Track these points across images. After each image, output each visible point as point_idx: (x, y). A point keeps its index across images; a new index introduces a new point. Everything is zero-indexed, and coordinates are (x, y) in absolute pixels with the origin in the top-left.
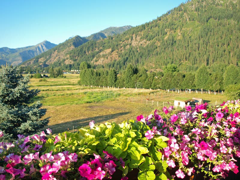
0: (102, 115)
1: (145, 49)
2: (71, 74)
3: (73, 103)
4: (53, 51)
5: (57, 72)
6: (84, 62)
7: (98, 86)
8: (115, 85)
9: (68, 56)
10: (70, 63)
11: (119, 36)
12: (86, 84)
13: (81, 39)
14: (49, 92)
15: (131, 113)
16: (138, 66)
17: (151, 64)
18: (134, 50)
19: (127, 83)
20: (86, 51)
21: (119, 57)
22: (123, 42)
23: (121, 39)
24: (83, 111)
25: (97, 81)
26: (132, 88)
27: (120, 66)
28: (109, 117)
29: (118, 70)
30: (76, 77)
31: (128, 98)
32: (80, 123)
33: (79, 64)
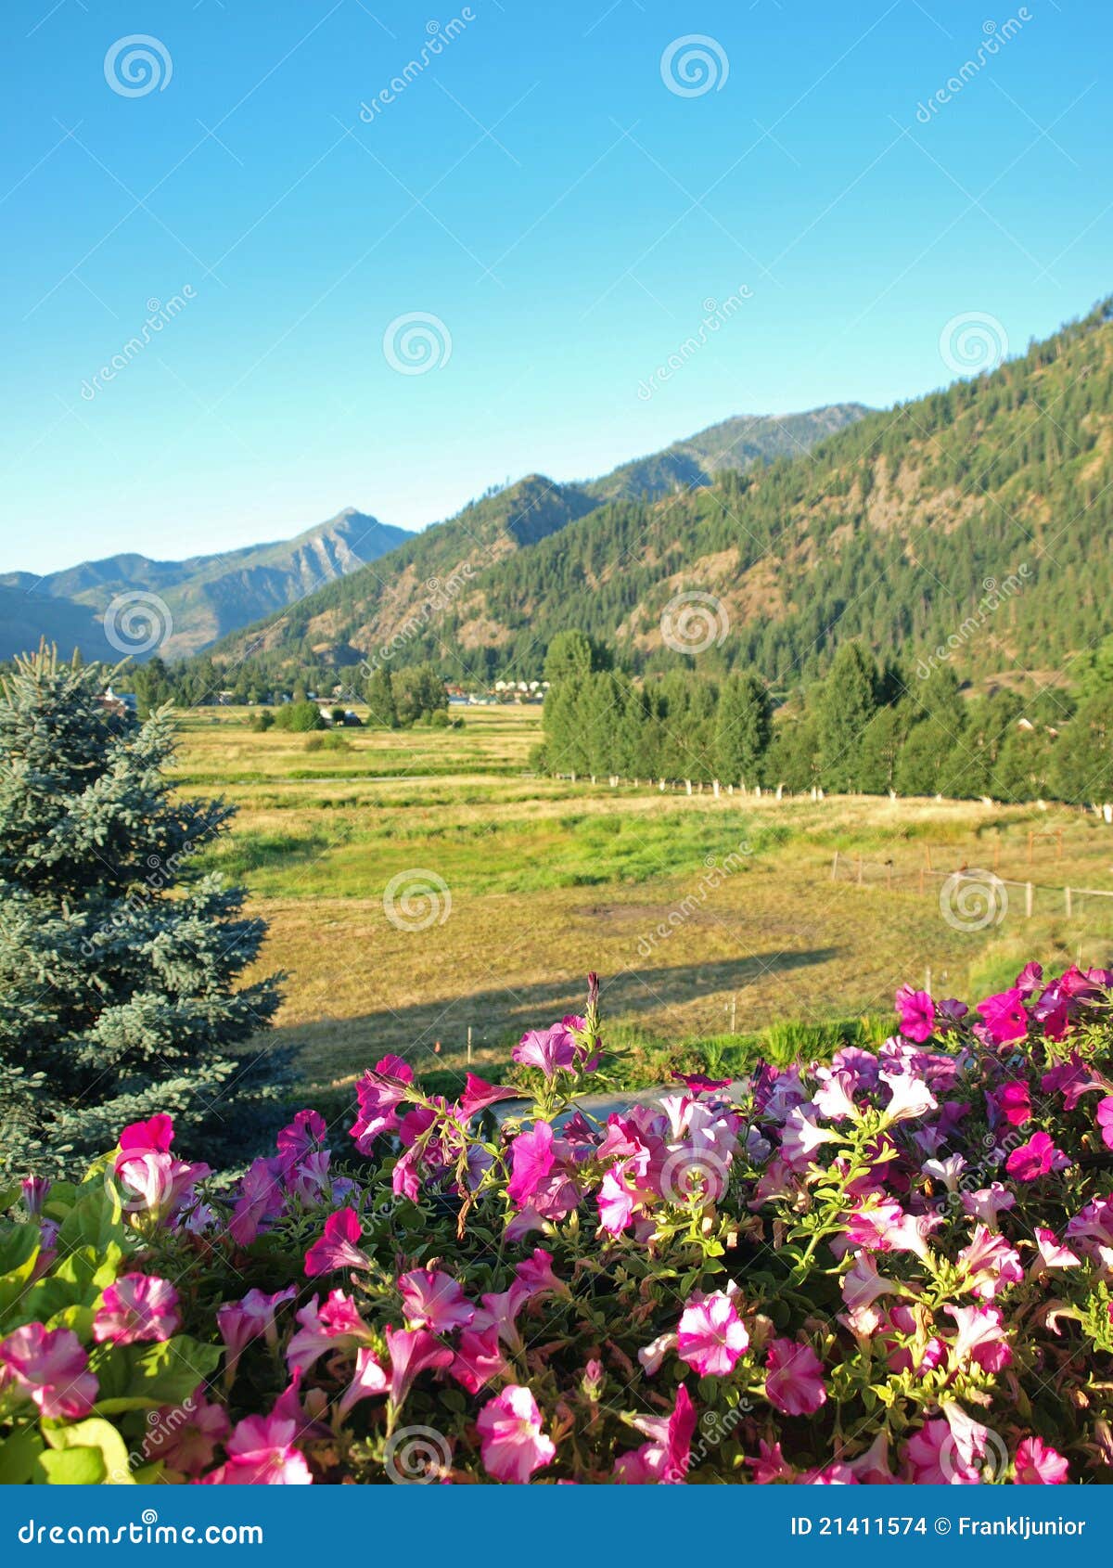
0: (665, 960)
1: (953, 548)
2: (494, 707)
3: (490, 884)
4: (392, 573)
5: (409, 697)
6: (570, 633)
7: (655, 781)
8: (760, 773)
9: (480, 598)
10: (488, 642)
11: (791, 473)
12: (582, 769)
13: (555, 498)
14: (358, 816)
15: (850, 955)
16: (911, 655)
17: (992, 639)
18: (880, 555)
19: (835, 764)
20: (588, 568)
21: (789, 597)
22: (813, 504)
23: (801, 487)
24: (546, 936)
25: (645, 751)
26: (865, 793)
27: (794, 655)
28: (705, 977)
29: (780, 678)
30: (523, 726)
31: (834, 856)
32: (519, 1009)
33: (546, 648)
